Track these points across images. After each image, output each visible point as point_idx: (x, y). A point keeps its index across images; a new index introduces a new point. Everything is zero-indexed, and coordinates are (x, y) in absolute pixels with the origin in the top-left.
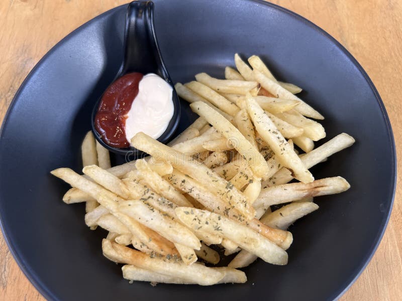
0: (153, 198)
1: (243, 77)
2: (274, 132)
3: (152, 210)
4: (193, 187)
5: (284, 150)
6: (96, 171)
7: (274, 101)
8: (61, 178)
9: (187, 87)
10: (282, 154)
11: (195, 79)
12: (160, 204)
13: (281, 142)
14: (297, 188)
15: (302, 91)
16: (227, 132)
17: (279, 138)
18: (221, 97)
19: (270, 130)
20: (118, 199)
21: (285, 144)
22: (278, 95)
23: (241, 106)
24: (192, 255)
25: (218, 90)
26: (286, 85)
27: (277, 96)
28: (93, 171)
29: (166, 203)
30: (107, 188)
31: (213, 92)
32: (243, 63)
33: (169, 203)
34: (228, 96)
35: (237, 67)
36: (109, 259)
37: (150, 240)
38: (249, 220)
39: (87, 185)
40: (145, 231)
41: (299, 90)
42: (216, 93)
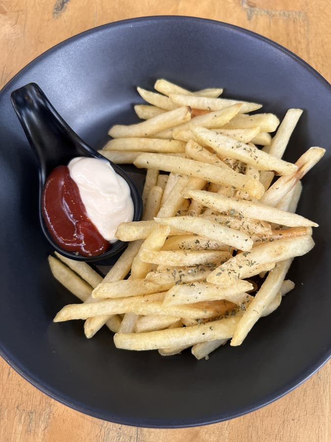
0: (183, 275)
1: (161, 108)
2: (238, 147)
3: (192, 285)
4: (209, 241)
5: (257, 157)
6: (106, 288)
7: (215, 116)
8: (70, 319)
9: (110, 150)
10: (258, 162)
11: (112, 138)
12: (193, 276)
13: (249, 152)
14: (286, 181)
15: (224, 91)
16: (199, 171)
17: (245, 149)
18: (155, 140)
19: (233, 148)
20: (146, 298)
21: (255, 152)
22: (209, 107)
23: (183, 138)
24: (248, 297)
25: (146, 135)
26: (202, 93)
27: (209, 109)
28: (104, 290)
29: (196, 270)
30: (127, 296)
31: (143, 140)
32: (151, 93)
33: (200, 269)
34: (159, 135)
35: (147, 100)
36: (171, 355)
37: (206, 312)
38: (270, 235)
39: (104, 307)
40: (195, 308)
41: (220, 91)
42: (147, 139)
